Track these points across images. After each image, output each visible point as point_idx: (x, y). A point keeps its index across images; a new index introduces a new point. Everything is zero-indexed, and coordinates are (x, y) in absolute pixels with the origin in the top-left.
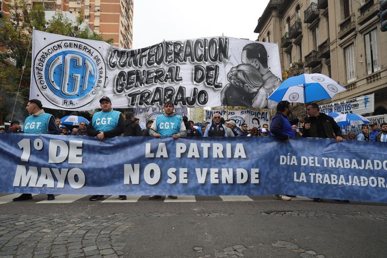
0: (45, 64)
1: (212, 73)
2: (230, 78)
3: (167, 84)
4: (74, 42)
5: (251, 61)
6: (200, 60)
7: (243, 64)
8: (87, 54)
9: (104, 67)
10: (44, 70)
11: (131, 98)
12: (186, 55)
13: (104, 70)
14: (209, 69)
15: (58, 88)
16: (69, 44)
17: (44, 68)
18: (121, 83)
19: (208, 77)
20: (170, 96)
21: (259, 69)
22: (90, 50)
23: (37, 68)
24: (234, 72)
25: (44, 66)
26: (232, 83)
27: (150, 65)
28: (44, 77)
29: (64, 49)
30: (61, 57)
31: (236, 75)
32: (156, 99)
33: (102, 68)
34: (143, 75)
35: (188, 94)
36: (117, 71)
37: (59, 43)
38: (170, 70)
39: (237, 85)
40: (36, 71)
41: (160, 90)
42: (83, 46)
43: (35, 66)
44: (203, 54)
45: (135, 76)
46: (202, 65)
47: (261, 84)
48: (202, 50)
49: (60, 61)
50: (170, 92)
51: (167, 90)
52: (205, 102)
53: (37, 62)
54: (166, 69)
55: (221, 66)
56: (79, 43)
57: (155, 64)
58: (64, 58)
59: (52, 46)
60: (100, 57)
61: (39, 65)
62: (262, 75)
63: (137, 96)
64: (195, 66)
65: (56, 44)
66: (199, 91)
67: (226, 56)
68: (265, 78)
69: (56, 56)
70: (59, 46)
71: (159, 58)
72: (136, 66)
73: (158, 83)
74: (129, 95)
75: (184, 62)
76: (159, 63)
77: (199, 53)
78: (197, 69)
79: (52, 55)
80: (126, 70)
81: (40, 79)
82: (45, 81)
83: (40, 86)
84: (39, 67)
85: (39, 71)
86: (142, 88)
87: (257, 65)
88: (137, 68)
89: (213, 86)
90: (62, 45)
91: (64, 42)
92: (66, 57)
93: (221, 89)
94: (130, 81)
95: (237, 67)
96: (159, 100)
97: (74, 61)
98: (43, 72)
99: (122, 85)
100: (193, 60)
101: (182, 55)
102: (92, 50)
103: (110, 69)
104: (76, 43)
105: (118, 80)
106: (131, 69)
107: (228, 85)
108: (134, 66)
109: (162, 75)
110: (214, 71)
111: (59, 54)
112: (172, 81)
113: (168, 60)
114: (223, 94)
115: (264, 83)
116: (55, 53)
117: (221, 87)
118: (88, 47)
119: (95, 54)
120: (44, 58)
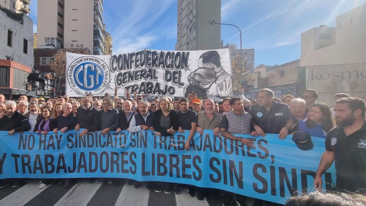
0: (73, 72)
1: (177, 75)
2: (189, 80)
3: (148, 80)
4: (89, 57)
5: (206, 65)
6: (168, 67)
7: (199, 68)
8: (97, 63)
9: (108, 71)
10: (73, 75)
11: (126, 89)
12: (160, 63)
13: (108, 73)
14: (175, 73)
15: (82, 85)
16: (86, 59)
17: (73, 74)
18: (119, 79)
19: (174, 78)
20: (151, 88)
21: (213, 69)
22: (99, 61)
23: (69, 75)
24: (192, 76)
25: (73, 73)
26: (191, 83)
27: (136, 67)
28: (73, 80)
29: (84, 62)
30: (82, 67)
31: (193, 78)
32: (141, 90)
33: (107, 72)
34: (133, 73)
35: (162, 88)
36: (117, 73)
37: (80, 59)
38: (150, 71)
39: (194, 84)
40: (69, 77)
41: (144, 84)
42: (94, 59)
43: (68, 75)
44: (171, 63)
45: (128, 74)
46: (170, 70)
47: (214, 80)
48: (170, 61)
49: (81, 69)
50: (150, 86)
51: (148, 84)
52: (173, 93)
53: (69, 71)
54: (148, 69)
55: (183, 71)
56: (92, 58)
57: (140, 66)
58: (84, 67)
59: (77, 61)
60: (105, 65)
61: (70, 73)
62: (216, 73)
63: (130, 88)
64: (166, 71)
65: (79, 60)
66: (169, 87)
67: (186, 65)
68: (218, 74)
69: (79, 66)
70: (81, 60)
71: (143, 62)
72: (128, 68)
73: (142, 79)
74: (125, 88)
75: (158, 67)
76: (142, 65)
77: (168, 62)
78: (167, 73)
79: (77, 66)
80: (123, 72)
81: (71, 81)
82: (74, 82)
83: (72, 85)
84: (70, 74)
85: (70, 77)
86: (132, 83)
87: (211, 67)
88: (129, 70)
89: (178, 84)
90: (83, 60)
91: (83, 58)
92: (85, 66)
93: (184, 86)
94: (125, 77)
95: (195, 71)
96: (144, 90)
97: (89, 68)
98: (72, 77)
99: (120, 80)
100: (164, 67)
101: (157, 62)
102: (100, 61)
103: (112, 72)
104: (90, 57)
105: (117, 77)
106: (126, 71)
107: (188, 85)
108: (127, 69)
109: (145, 73)
110: (178, 75)
111: (81, 65)
112: (152, 78)
113: (148, 63)
114: (186, 89)
115: (216, 79)
116: (79, 64)
117: (184, 85)
118: (97, 59)
119: (102, 63)
120: (72, 68)
